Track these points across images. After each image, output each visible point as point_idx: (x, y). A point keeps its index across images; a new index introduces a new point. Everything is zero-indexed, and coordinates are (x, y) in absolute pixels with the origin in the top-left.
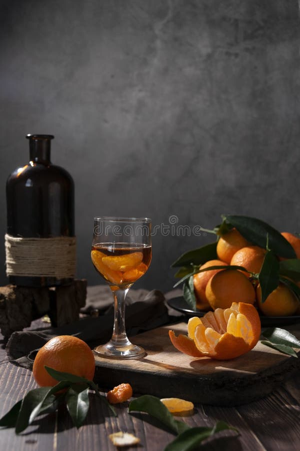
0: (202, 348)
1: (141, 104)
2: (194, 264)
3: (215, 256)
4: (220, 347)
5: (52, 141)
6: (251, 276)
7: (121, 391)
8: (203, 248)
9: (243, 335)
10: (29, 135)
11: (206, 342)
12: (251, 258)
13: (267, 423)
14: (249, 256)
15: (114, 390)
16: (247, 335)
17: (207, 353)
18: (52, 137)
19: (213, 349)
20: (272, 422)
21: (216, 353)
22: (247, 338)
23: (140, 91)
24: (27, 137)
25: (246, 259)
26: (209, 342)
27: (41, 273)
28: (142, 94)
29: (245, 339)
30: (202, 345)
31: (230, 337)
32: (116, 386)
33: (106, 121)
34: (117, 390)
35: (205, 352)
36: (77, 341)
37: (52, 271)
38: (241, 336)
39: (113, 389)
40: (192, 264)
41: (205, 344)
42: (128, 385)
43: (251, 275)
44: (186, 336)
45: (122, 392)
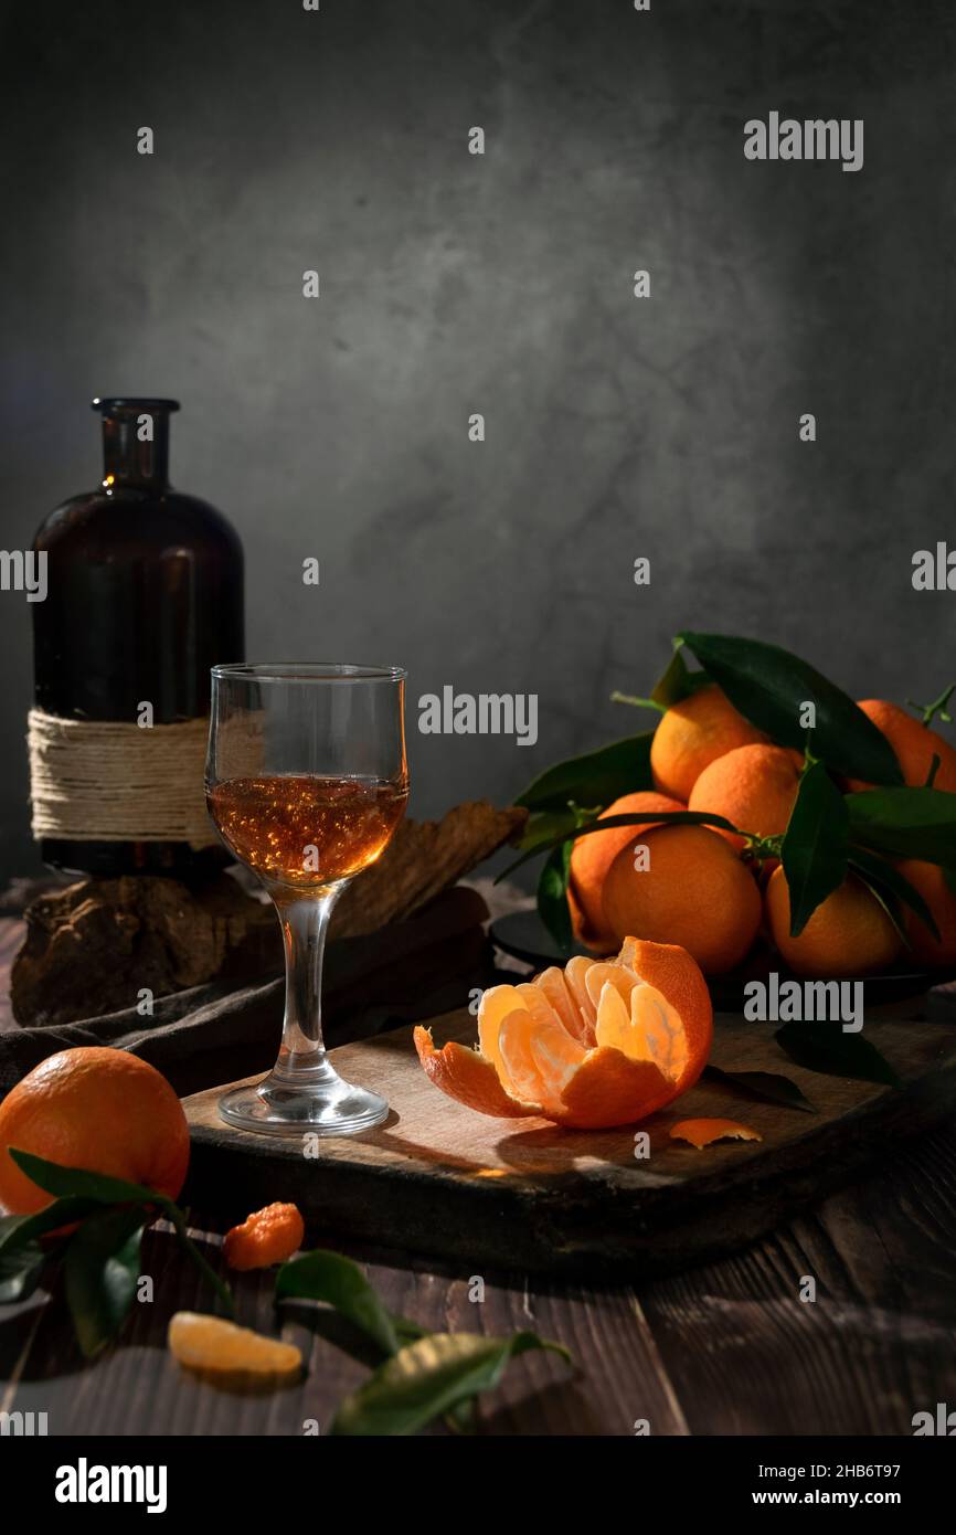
0: (519, 1090)
1: (453, 289)
2: (580, 804)
3: (644, 779)
4: (585, 1087)
5: (174, 417)
6: (749, 846)
7: (264, 1229)
8: (607, 752)
9: (655, 1054)
10: (96, 401)
11: (533, 1068)
12: (754, 785)
13: (722, 1344)
14: (745, 782)
15: (245, 1225)
16: (669, 1053)
17: (538, 1105)
18: (173, 406)
19: (558, 1096)
20: (740, 1341)
21: (566, 1108)
22: (669, 1061)
23: (449, 246)
24: (96, 407)
25: (735, 790)
26: (543, 1073)
27: (141, 830)
28: (454, 258)
29: (660, 1064)
30: (523, 1079)
31: (613, 1057)
32: (256, 1211)
33: (341, 346)
34: (254, 1223)
35: (529, 1104)
36: (128, 1067)
37: (175, 823)
38: (651, 1058)
39: (244, 1222)
40: (571, 803)
41: (532, 1077)
42: (291, 1207)
43: (750, 841)
44: (470, 1049)
45: (268, 1234)
